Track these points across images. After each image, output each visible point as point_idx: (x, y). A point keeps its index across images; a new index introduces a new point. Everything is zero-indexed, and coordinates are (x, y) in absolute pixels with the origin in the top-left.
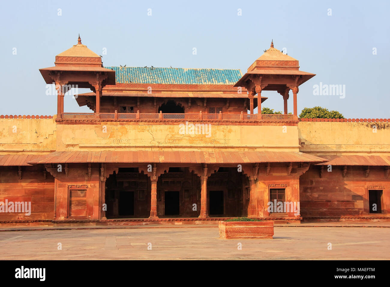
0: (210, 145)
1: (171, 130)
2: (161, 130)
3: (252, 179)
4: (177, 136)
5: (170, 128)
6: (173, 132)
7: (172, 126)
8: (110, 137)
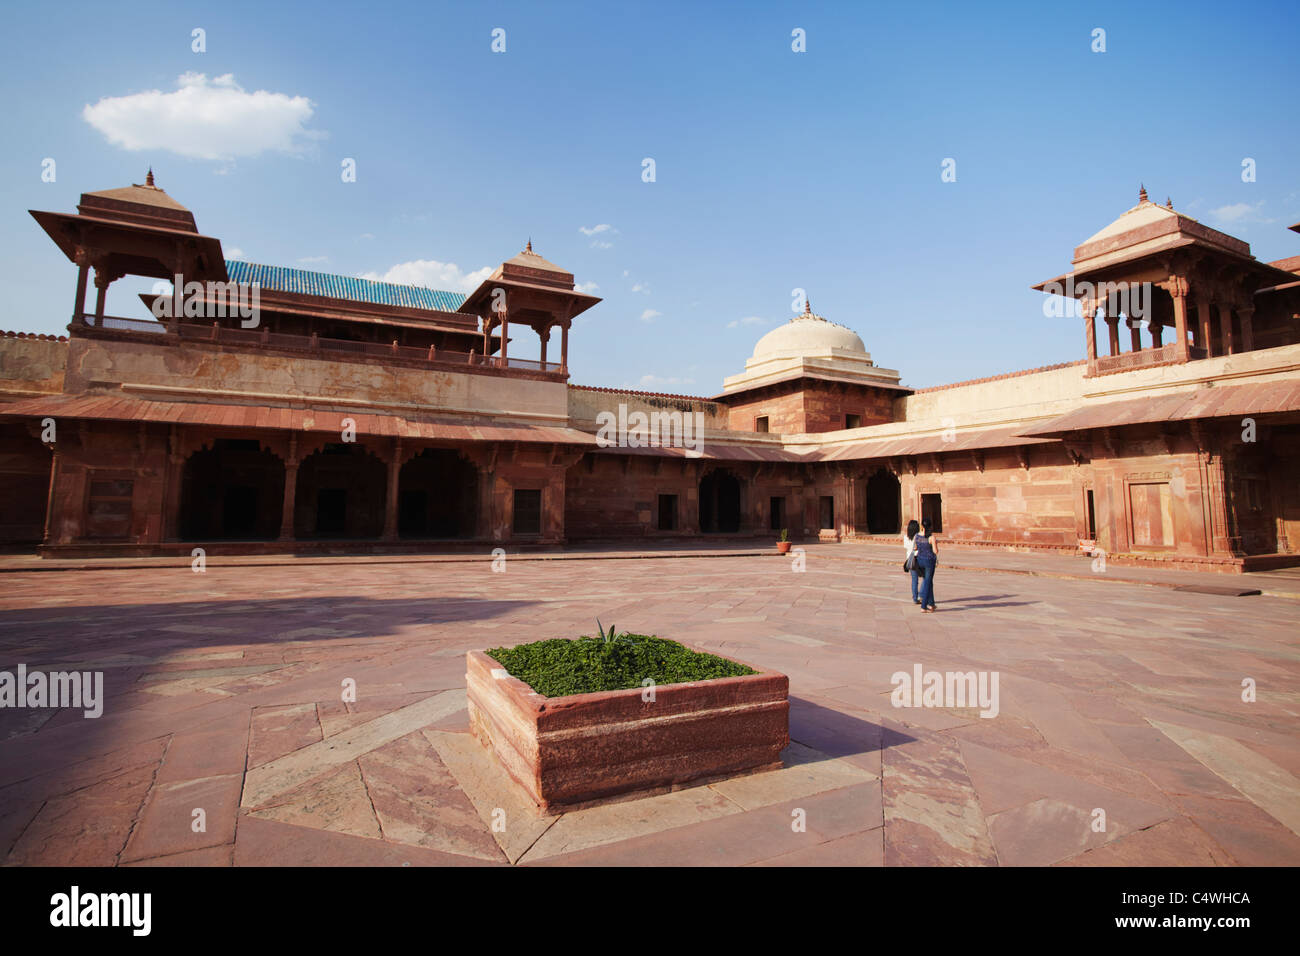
0: (409, 405)
1: (332, 371)
2: (313, 370)
3: (484, 472)
4: (345, 383)
5: (331, 367)
6: (338, 374)
7: (335, 364)
8: (198, 374)
